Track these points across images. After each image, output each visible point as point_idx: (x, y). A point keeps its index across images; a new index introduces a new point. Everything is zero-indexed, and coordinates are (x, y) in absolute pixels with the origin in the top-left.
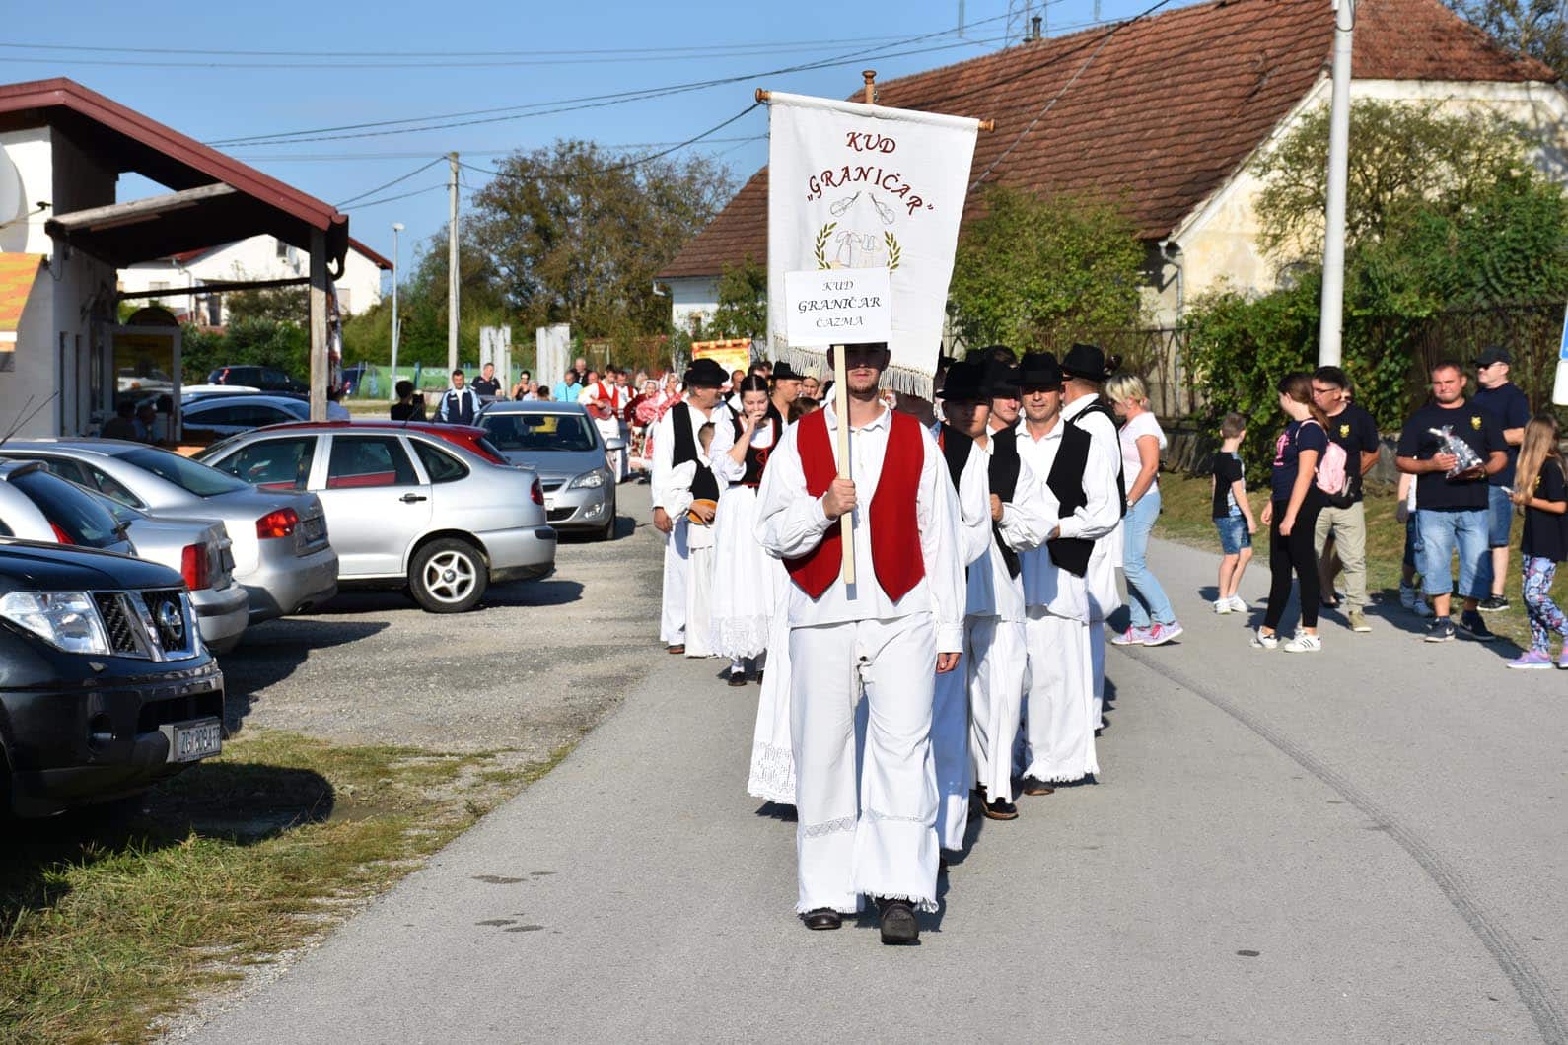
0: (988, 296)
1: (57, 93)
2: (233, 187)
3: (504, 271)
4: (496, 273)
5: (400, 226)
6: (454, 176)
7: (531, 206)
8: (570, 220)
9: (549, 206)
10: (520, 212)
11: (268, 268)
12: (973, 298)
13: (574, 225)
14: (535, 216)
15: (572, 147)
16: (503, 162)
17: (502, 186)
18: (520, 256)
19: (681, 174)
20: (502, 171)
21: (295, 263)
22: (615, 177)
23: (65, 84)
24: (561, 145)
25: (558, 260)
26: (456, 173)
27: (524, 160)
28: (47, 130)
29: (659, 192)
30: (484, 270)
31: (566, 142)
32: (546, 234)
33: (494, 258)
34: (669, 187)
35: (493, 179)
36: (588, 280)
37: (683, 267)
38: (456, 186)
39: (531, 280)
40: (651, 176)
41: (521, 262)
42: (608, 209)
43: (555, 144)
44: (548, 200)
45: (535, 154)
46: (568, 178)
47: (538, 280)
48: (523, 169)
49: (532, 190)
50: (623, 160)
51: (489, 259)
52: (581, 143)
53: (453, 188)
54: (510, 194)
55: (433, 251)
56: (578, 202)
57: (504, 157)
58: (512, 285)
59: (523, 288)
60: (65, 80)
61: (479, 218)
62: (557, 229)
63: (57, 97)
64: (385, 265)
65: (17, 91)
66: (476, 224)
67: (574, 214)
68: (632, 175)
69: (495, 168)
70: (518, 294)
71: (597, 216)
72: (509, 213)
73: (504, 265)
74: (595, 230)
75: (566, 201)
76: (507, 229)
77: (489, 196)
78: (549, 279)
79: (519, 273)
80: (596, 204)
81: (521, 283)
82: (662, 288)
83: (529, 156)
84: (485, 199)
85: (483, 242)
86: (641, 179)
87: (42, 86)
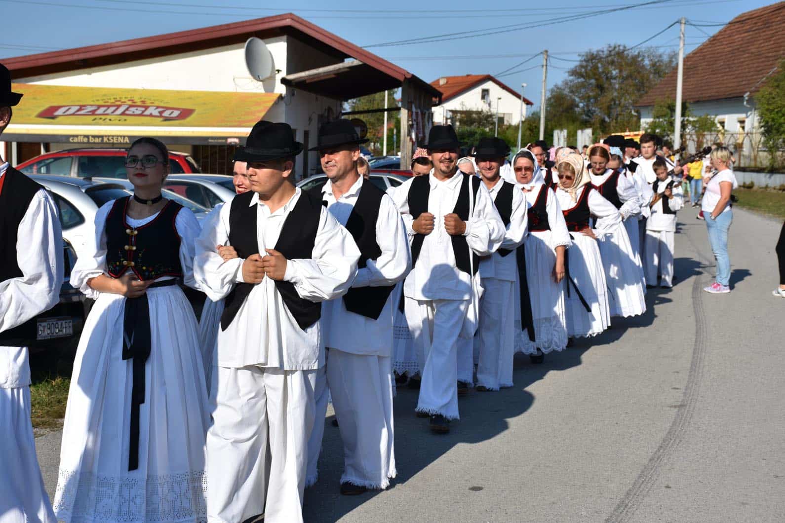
0: (777, 112)
1: (288, 20)
2: (361, 62)
3: (581, 105)
4: (577, 106)
5: (525, 85)
6: (545, 61)
7: (595, 74)
8: (613, 81)
9: (603, 75)
10: (590, 78)
11: (476, 105)
12: (769, 114)
13: (615, 84)
14: (596, 79)
15: (615, 48)
16: (583, 56)
17: (582, 66)
18: (589, 98)
19: (665, 58)
20: (583, 59)
21: (489, 102)
22: (635, 62)
23: (291, 16)
24: (610, 47)
25: (605, 99)
26: (546, 60)
27: (593, 54)
28: (285, 37)
29: (655, 68)
30: (572, 105)
31: (612, 45)
32: (601, 88)
33: (577, 99)
34: (660, 65)
35: (578, 63)
36: (619, 109)
37: (646, 101)
38: (546, 65)
39: (593, 109)
40: (651, 60)
41: (589, 101)
42: (630, 76)
43: (607, 46)
44: (603, 72)
45: (598, 51)
46: (613, 63)
47: (597, 109)
48: (592, 58)
49: (596, 68)
50: (639, 53)
51: (575, 100)
52: (619, 46)
53: (545, 67)
54: (586, 70)
55: (550, 96)
56: (617, 73)
57: (584, 54)
58: (584, 111)
59: (589, 113)
60: (291, 14)
61: (571, 81)
62: (606, 86)
63: (288, 22)
64: (528, 103)
65: (272, 20)
66: (569, 83)
67: (615, 79)
68: (643, 60)
69: (579, 58)
70: (587, 115)
71: (625, 79)
72: (584, 78)
73: (581, 102)
74: (623, 86)
75: (612, 73)
76: (583, 85)
77: (576, 71)
78: (601, 108)
79: (588, 106)
80: (625, 74)
81: (589, 111)
82: (637, 112)
83: (595, 53)
84: (573, 73)
85: (572, 92)
86: (647, 62)
87: (281, 17)
